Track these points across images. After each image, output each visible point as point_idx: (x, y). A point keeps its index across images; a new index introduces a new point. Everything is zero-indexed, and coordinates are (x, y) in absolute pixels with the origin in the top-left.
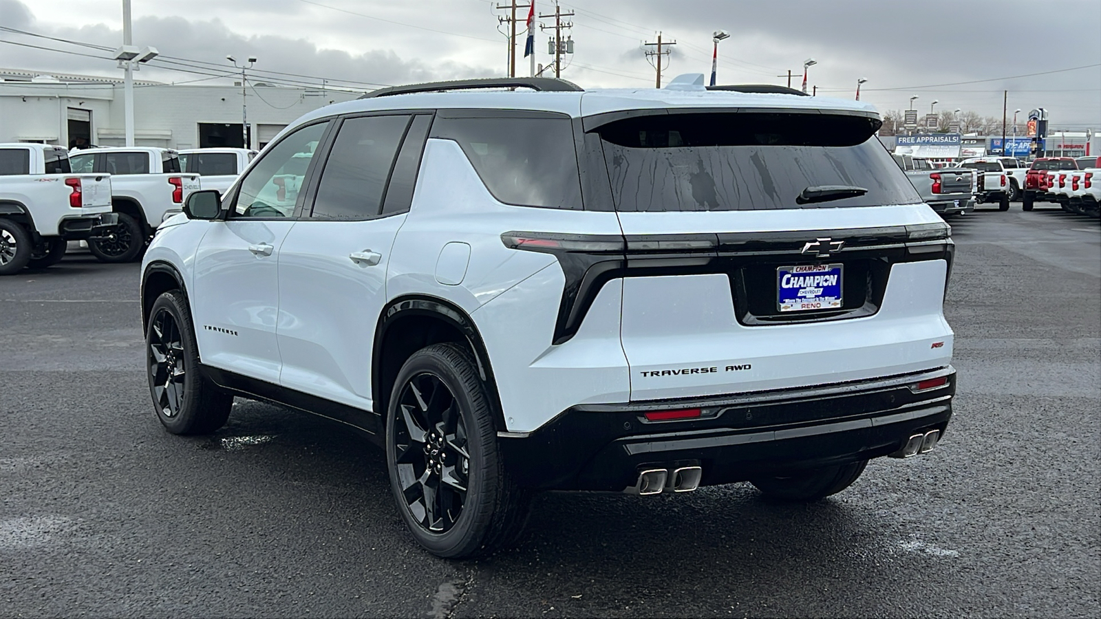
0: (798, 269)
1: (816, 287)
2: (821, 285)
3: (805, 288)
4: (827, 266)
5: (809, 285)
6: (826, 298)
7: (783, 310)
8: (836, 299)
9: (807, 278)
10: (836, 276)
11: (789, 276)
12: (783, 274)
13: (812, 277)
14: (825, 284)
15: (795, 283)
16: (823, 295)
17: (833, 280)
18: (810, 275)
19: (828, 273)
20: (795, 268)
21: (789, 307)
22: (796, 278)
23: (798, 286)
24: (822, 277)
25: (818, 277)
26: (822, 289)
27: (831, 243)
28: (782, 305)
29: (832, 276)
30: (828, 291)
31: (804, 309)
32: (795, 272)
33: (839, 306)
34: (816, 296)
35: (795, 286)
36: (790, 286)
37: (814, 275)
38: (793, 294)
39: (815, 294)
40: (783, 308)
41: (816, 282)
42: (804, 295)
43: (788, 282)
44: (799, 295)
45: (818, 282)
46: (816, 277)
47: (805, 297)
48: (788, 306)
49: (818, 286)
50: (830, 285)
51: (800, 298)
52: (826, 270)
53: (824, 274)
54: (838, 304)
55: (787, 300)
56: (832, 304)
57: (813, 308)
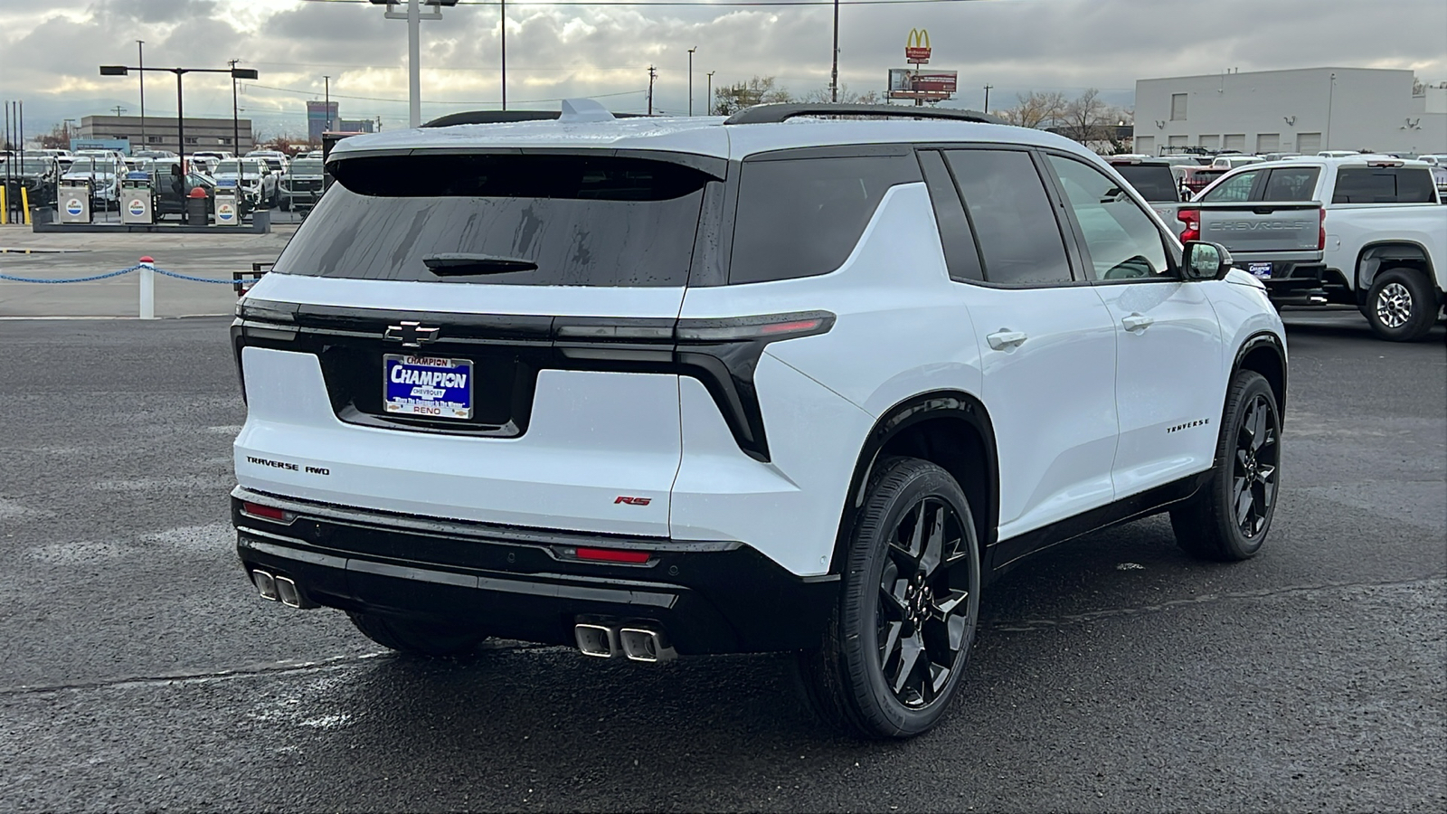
0: (410, 361)
1: (435, 387)
2: (442, 385)
3: (420, 386)
4: (449, 360)
5: (425, 383)
6: (450, 403)
7: (389, 410)
8: (463, 407)
9: (424, 373)
10: (464, 376)
11: (400, 367)
12: (391, 364)
13: (430, 373)
14: (449, 385)
15: (407, 378)
16: (446, 398)
17: (460, 381)
18: (427, 369)
19: (454, 371)
20: (406, 357)
21: (398, 408)
22: (409, 372)
23: (411, 382)
24: (445, 374)
25: (440, 374)
26: (444, 391)
27: (419, 329)
28: (390, 404)
29: (458, 375)
30: (452, 395)
31: (417, 413)
32: (406, 363)
33: (466, 417)
34: (435, 399)
35: (407, 382)
36: (401, 380)
37: (433, 370)
38: (404, 391)
39: (434, 396)
40: (390, 407)
41: (436, 380)
42: (418, 395)
43: (399, 375)
44: (412, 394)
45: (438, 380)
46: (436, 374)
47: (420, 398)
48: (397, 406)
49: (438, 386)
50: (456, 386)
51: (414, 398)
52: (449, 366)
53: (448, 371)
54: (465, 414)
55: (397, 398)
56: (457, 413)
57: (429, 414)
